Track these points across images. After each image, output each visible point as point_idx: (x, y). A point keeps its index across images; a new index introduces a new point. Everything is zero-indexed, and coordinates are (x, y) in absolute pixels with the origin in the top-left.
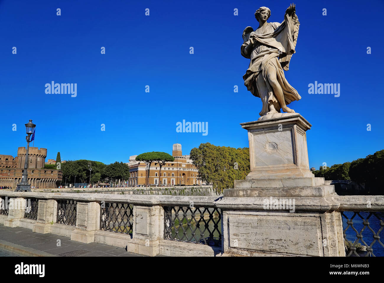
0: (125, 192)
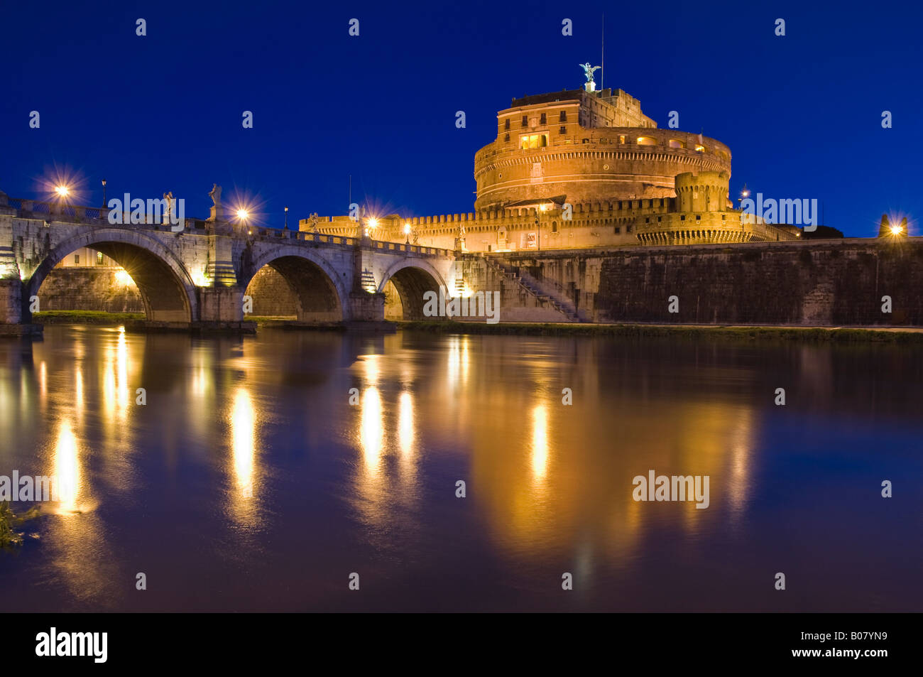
0: (846, 252)
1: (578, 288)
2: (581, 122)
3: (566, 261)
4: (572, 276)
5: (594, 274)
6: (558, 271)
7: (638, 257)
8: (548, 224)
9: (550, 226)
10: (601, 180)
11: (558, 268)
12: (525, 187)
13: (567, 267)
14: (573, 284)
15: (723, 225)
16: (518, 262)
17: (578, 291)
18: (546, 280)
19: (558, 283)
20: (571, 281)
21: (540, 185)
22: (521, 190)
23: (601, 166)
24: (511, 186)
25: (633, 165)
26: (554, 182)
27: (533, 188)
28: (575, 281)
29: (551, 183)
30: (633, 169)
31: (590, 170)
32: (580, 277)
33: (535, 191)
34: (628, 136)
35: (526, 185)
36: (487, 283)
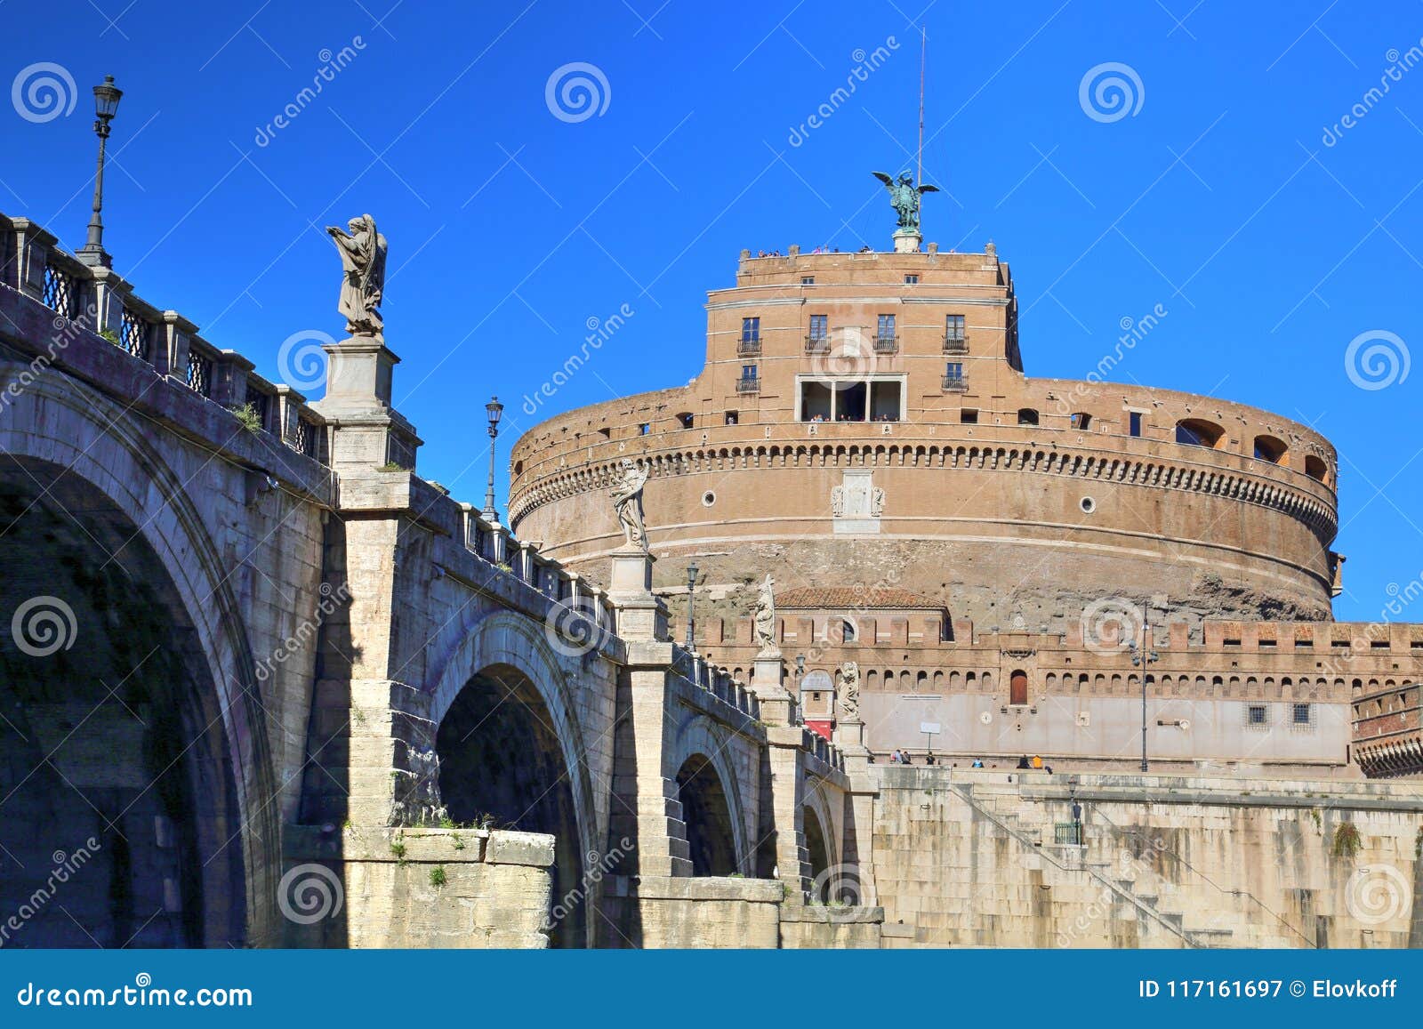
1: (1325, 907)
3: (1275, 817)
4: (1301, 869)
6: (1241, 849)
10: (1071, 544)
11: (1241, 838)
12: (808, 544)
13: (1278, 837)
14: (1301, 896)
19: (1243, 889)
20: (1293, 884)
21: (872, 544)
22: (796, 552)
23: (1070, 499)
24: (762, 537)
25: (1162, 506)
26: (917, 537)
27: (841, 550)
28: (1312, 887)
29: (911, 537)
30: (1164, 520)
31: (1039, 511)
32: (1331, 871)
33: (851, 562)
34: (1153, 415)
35: (818, 537)
36: (975, 876)
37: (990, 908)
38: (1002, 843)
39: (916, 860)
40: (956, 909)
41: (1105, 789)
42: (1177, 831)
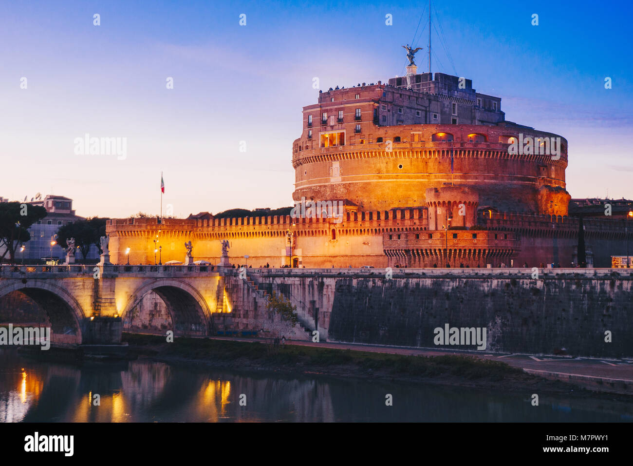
1: (317, 306)
2: (376, 121)
3: (308, 280)
4: (313, 295)
5: (330, 293)
6: (302, 290)
7: (363, 279)
8: (328, 232)
9: (330, 234)
10: (395, 180)
11: (302, 287)
12: (325, 186)
13: (309, 286)
14: (313, 303)
15: (454, 244)
16: (271, 278)
17: (317, 309)
18: (293, 297)
19: (302, 301)
20: (311, 299)
21: (339, 185)
22: (323, 189)
23: (395, 165)
24: (314, 185)
25: (428, 163)
26: (351, 182)
27: (332, 187)
28: (315, 300)
29: (349, 182)
30: (429, 168)
31: (385, 170)
32: (319, 295)
33: (335, 191)
34: (422, 133)
35: (327, 184)
36: (243, 299)
37: (246, 309)
38: (248, 290)
39: (233, 294)
40: (240, 308)
41: (277, 273)
42: (290, 284)
